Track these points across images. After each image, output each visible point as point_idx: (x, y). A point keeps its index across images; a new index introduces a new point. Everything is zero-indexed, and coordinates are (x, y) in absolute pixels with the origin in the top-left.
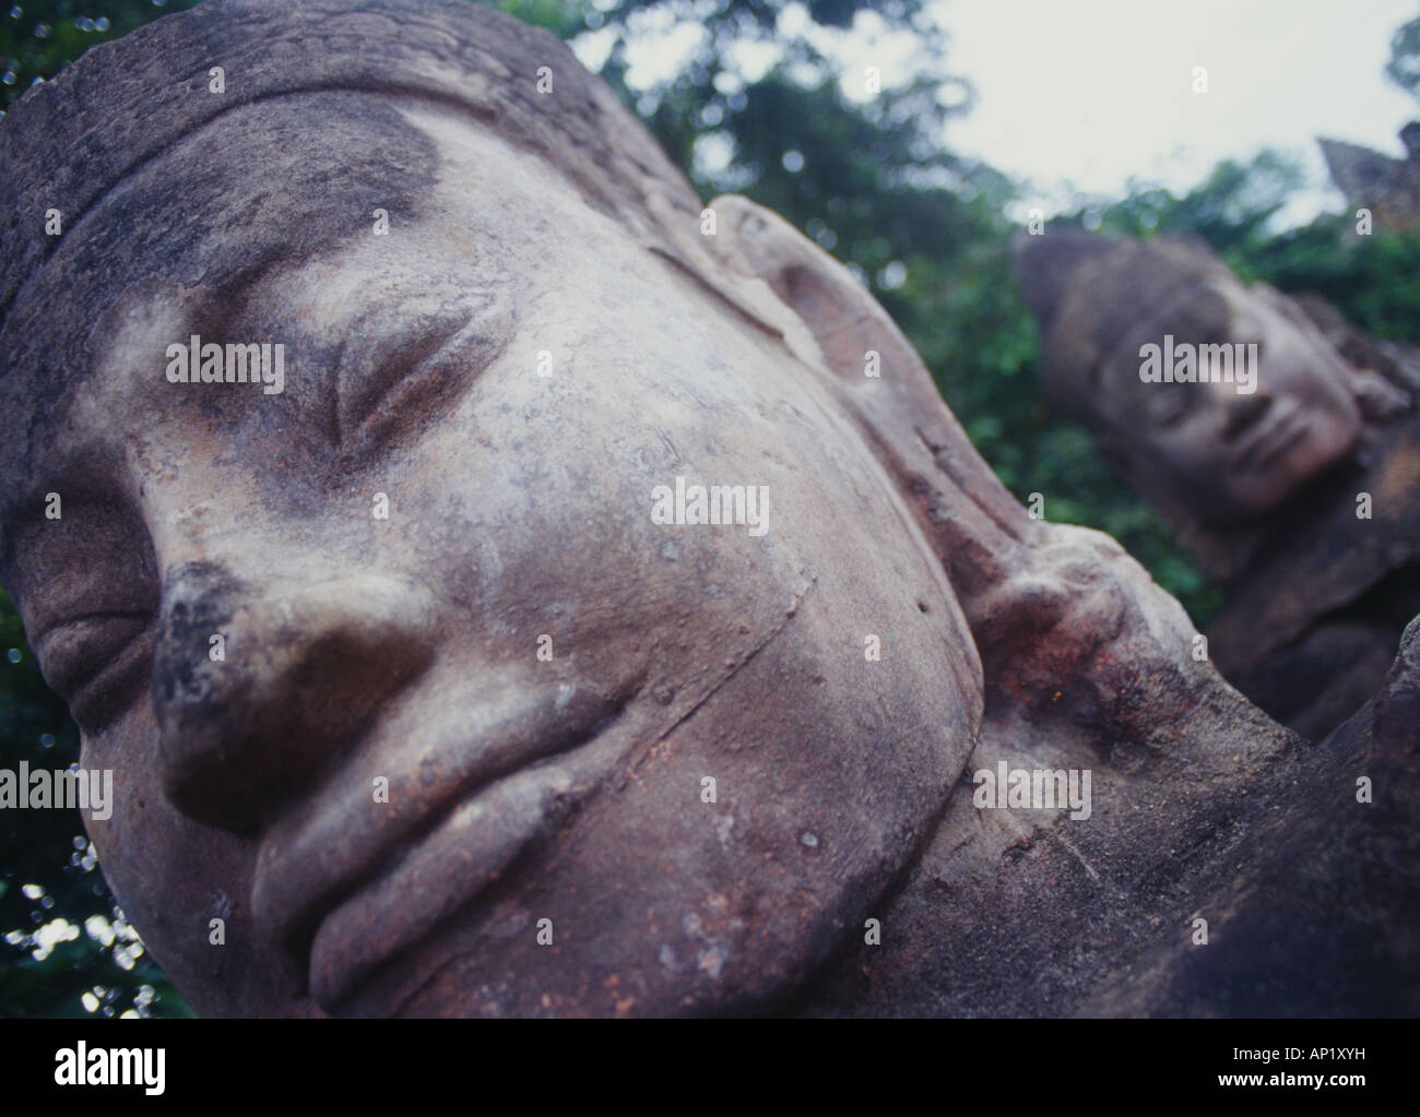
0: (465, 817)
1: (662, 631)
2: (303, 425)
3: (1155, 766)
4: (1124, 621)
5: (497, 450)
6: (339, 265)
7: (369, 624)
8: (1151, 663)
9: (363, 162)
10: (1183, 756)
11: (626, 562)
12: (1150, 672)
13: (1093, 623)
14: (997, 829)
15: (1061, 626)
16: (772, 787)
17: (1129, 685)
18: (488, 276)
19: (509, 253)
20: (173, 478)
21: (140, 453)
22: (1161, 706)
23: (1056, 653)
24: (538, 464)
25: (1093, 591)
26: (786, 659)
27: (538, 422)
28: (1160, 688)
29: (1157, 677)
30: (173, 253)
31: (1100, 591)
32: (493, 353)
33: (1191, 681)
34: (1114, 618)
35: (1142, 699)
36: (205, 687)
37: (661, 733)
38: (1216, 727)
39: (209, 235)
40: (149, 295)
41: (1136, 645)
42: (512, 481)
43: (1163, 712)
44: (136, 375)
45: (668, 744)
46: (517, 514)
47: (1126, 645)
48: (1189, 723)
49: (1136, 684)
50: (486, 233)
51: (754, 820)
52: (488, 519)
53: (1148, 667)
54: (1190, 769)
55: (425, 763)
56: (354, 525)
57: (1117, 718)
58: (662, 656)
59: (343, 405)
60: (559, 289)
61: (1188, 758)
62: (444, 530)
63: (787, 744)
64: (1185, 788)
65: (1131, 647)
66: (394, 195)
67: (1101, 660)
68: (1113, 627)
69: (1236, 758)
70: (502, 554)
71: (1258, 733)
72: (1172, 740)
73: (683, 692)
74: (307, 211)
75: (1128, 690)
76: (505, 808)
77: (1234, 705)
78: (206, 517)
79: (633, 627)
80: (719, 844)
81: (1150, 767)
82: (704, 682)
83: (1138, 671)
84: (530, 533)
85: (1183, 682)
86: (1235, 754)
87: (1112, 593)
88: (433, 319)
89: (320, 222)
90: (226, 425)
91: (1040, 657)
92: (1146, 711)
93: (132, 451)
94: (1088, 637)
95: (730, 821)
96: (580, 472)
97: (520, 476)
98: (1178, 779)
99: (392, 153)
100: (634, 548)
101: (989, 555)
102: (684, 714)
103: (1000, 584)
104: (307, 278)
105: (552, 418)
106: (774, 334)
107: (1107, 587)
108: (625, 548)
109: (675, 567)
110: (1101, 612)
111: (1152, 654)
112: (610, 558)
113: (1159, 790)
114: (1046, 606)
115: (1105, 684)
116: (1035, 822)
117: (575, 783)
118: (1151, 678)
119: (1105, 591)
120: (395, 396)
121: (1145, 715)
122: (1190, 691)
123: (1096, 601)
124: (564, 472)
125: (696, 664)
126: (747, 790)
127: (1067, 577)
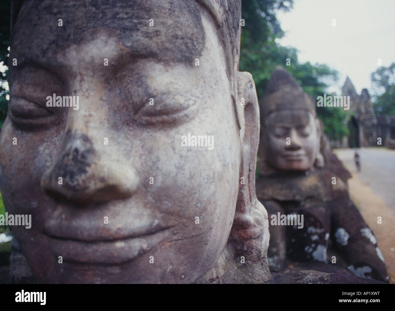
0: (119, 245)
1: (185, 220)
2: (129, 104)
3: (244, 267)
4: (259, 237)
5: (175, 153)
6: (167, 71)
7: (124, 187)
8: (258, 249)
9: (188, 38)
10: (250, 270)
11: (188, 202)
12: (256, 250)
13: (253, 234)
14: (211, 273)
15: (247, 230)
16: (183, 262)
17: (250, 250)
18: (198, 94)
19: (205, 89)
20: (87, 97)
21: (81, 81)
22: (253, 258)
23: (242, 234)
24: (184, 165)
25: (258, 227)
26: (204, 238)
27: (190, 154)
28: (256, 254)
29: (257, 252)
30: (124, 28)
31: (260, 228)
32: (188, 120)
33: (262, 256)
34: (257, 235)
35: (251, 254)
36: (76, 183)
37: (169, 240)
38: (260, 268)
39: (137, 32)
40: (110, 36)
41: (258, 243)
42: (175, 165)
43: (253, 259)
44: (93, 58)
45: (169, 244)
46: (172, 175)
47: (256, 242)
48: (256, 264)
49: (252, 251)
50: (204, 80)
51: (176, 269)
52: (164, 170)
53: (257, 249)
54: (250, 274)
55: (119, 229)
56: (128, 142)
57: (243, 253)
58: (181, 225)
59: (144, 109)
60: (212, 109)
61: (251, 271)
62: (151, 164)
63: (192, 255)
64: (247, 277)
65: (256, 243)
66: (190, 56)
67: (249, 241)
68: (256, 237)
69: (259, 277)
70: (162, 182)
71: (266, 274)
72: (250, 265)
73: (179, 235)
74: (168, 47)
75: (250, 251)
76: (130, 248)
77: (266, 265)
78: (92, 118)
79: (179, 216)
80: (166, 271)
81: (243, 267)
82: (185, 235)
83: (254, 249)
84: (171, 181)
85: (261, 255)
86: (260, 276)
87: (261, 230)
88: (181, 105)
89: (169, 53)
90: (108, 88)
91: (239, 233)
92: (250, 257)
93: (79, 78)
94: (250, 236)
95: (171, 267)
96: (192, 174)
97: (177, 165)
98: (246, 274)
99: (196, 37)
100: (192, 200)
101: (245, 206)
102: (176, 239)
103: (242, 214)
104: (157, 68)
105: (194, 155)
106: (239, 127)
107: (261, 228)
108: (191, 199)
109: (197, 209)
110: (256, 233)
111: (259, 247)
112: (186, 200)
113: (242, 275)
114: (248, 225)
115: (246, 247)
116: (218, 274)
117: (148, 247)
118: (255, 251)
119: (260, 229)
120: (159, 119)
121: (249, 257)
122: (260, 258)
123: (257, 230)
124: (189, 172)
125: (186, 231)
126: (178, 261)
127: (255, 221)
